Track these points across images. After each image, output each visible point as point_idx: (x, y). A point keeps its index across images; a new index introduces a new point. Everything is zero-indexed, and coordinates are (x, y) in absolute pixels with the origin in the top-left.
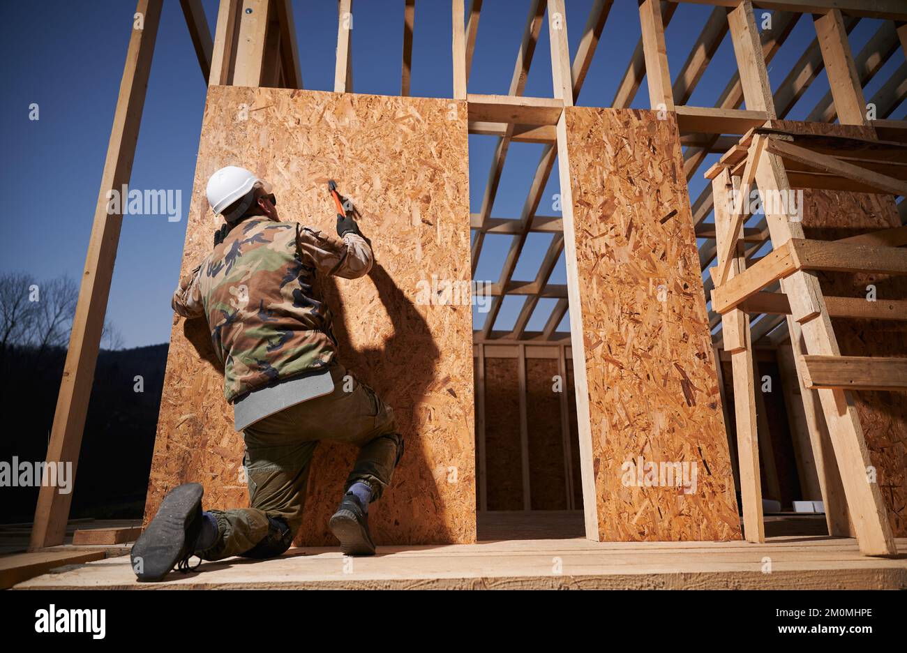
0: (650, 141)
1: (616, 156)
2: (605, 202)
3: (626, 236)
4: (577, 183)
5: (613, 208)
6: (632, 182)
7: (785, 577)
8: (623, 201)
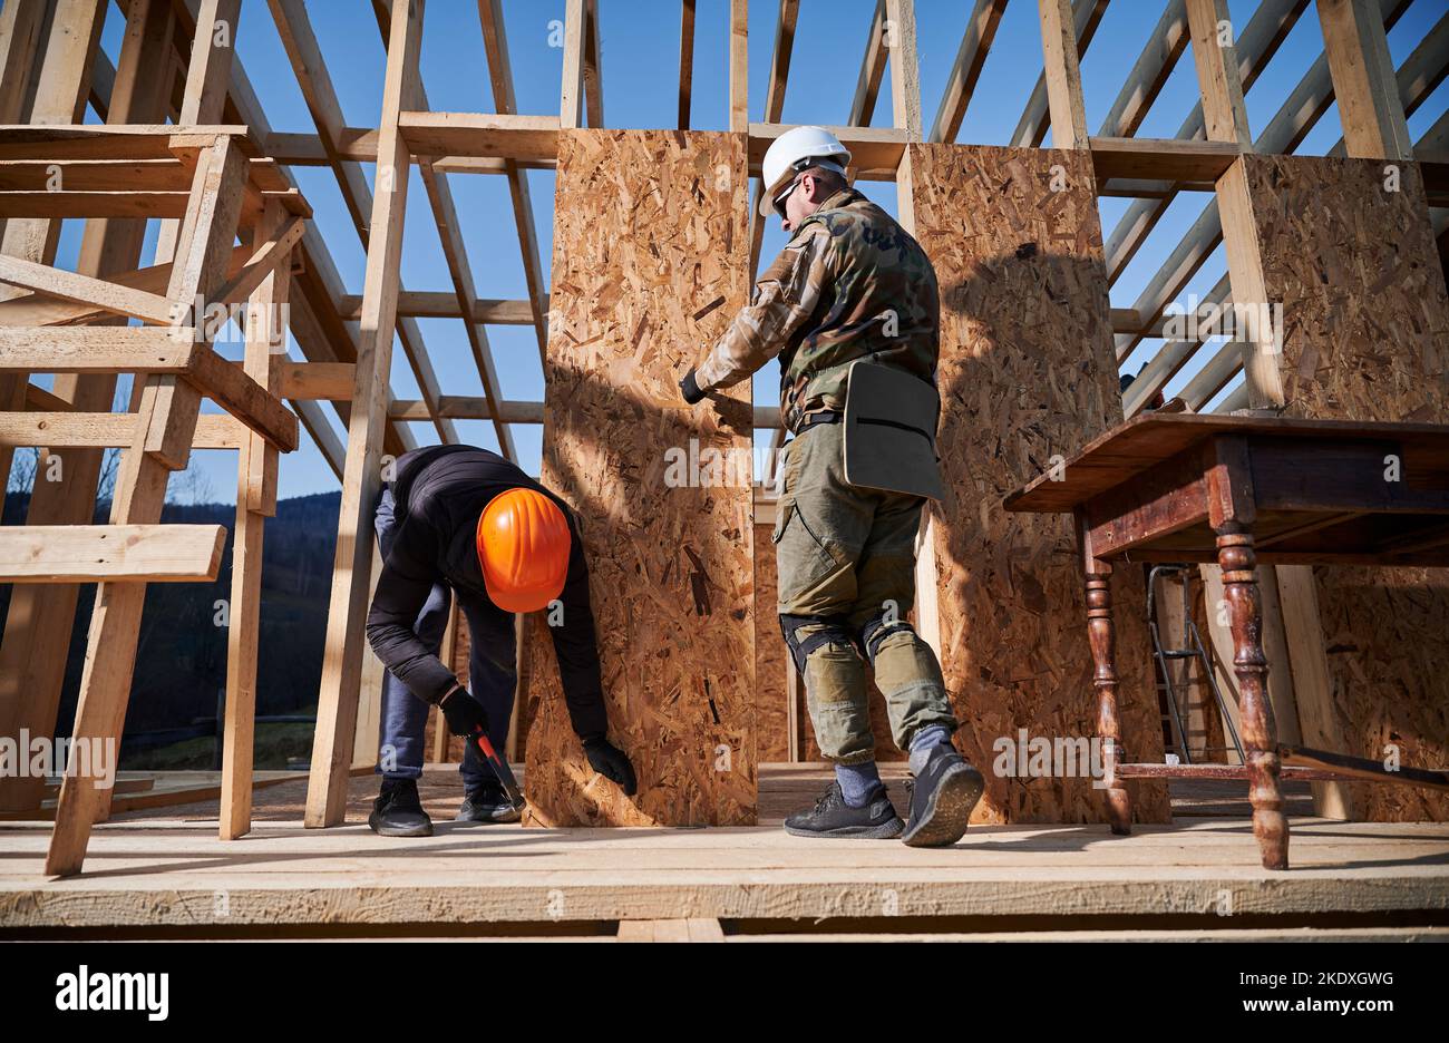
0: (696, 182)
1: (635, 209)
2: (606, 286)
3: (633, 342)
4: (563, 255)
5: (618, 295)
6: (655, 252)
7: (527, 897)
8: (636, 282)
